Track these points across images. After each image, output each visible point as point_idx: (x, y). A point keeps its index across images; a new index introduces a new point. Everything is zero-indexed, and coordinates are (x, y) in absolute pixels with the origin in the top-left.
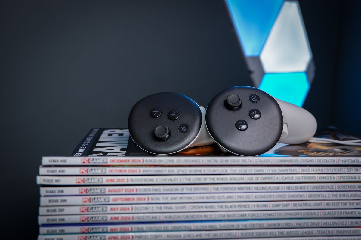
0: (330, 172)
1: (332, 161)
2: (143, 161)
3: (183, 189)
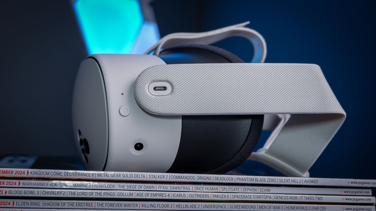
0: (225, 191)
1: (230, 179)
2: (28, 173)
3: (64, 204)
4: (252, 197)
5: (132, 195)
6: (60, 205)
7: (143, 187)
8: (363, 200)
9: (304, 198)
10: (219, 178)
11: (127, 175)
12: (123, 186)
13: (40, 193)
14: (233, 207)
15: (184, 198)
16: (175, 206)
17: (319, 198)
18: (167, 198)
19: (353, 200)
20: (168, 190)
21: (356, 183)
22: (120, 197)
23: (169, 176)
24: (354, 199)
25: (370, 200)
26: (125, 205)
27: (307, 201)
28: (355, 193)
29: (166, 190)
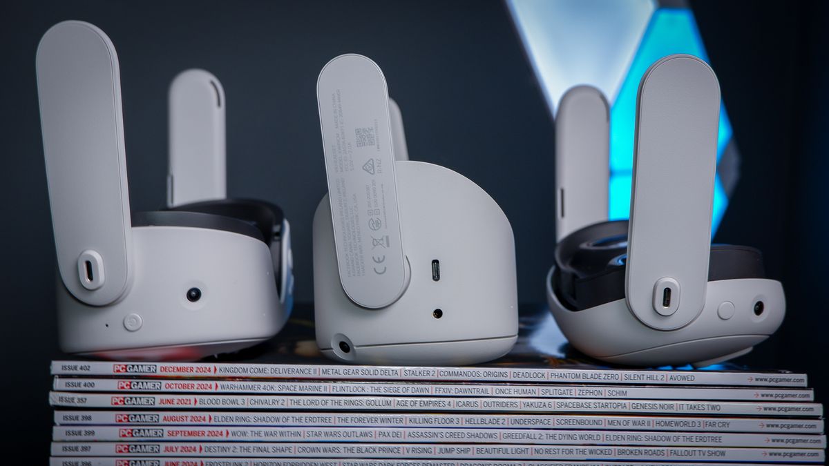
0: (548, 395)
1: (540, 375)
2: (215, 370)
3: (287, 419)
4: (592, 406)
5: (389, 403)
6: (281, 420)
7: (410, 389)
8: (797, 409)
9: (685, 407)
10: (521, 374)
11: (369, 371)
12: (379, 388)
13: (246, 402)
14: (563, 422)
15: (474, 409)
16: (464, 421)
17: (713, 408)
18: (447, 408)
19: (779, 411)
20: (451, 394)
21: (766, 380)
22: (370, 407)
23: (436, 373)
24: (780, 409)
25: (812, 409)
26: (382, 420)
27: (691, 411)
28: (782, 397)
29: (448, 394)
